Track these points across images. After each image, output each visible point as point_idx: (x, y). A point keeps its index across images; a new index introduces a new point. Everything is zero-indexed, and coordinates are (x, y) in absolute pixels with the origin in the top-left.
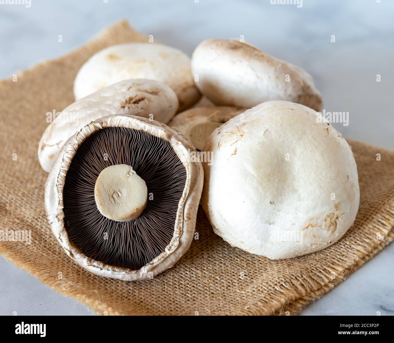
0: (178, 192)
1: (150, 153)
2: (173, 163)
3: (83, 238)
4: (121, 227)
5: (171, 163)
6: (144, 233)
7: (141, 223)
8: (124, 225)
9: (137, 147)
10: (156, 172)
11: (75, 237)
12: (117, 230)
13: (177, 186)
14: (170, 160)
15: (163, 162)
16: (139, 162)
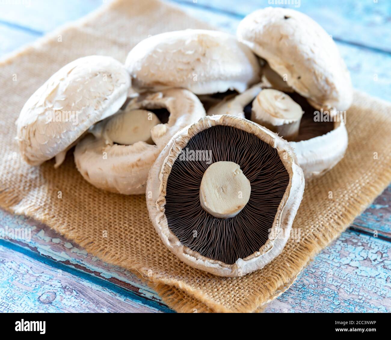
0: (277, 197)
1: (255, 157)
2: (275, 170)
3: (179, 228)
4: (218, 223)
5: (273, 170)
6: (239, 233)
7: (237, 222)
8: (221, 222)
9: (243, 149)
10: (258, 176)
11: (172, 226)
12: (214, 225)
13: (277, 192)
14: (273, 167)
15: (266, 167)
16: (243, 164)
